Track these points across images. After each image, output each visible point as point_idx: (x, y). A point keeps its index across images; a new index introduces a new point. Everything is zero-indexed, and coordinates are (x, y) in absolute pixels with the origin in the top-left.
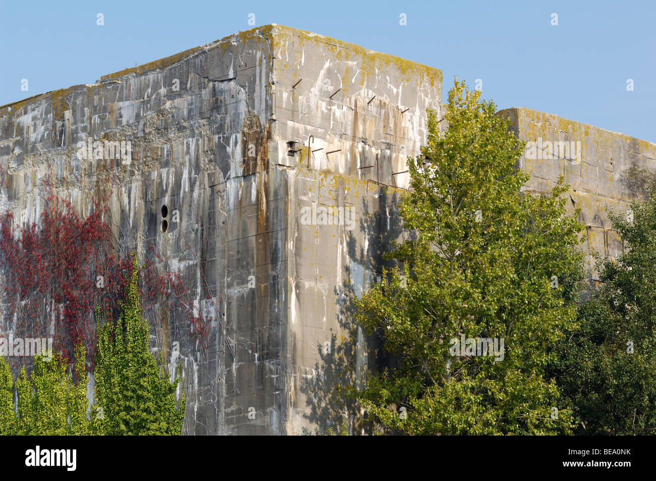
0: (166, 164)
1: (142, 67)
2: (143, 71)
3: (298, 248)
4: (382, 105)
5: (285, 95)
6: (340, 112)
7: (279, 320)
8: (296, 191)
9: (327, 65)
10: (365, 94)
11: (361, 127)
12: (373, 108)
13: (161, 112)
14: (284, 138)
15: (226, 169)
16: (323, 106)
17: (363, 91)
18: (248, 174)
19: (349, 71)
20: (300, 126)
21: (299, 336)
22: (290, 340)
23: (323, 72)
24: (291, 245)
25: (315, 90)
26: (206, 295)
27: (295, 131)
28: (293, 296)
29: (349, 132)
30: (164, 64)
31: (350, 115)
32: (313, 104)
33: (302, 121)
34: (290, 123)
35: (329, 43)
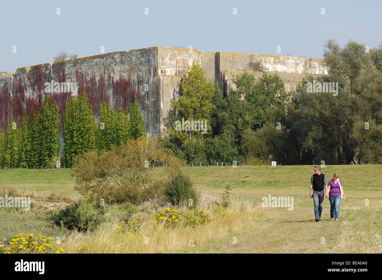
0: (141, 71)
1: (136, 50)
2: (137, 51)
3: (163, 92)
4: (183, 59)
5: (161, 61)
6: (173, 62)
7: (159, 106)
8: (162, 81)
9: (170, 53)
10: (179, 57)
11: (178, 65)
12: (181, 60)
13: (140, 60)
14: (160, 69)
15: (151, 75)
16: (169, 62)
17: (178, 57)
18: (154, 76)
19: (175, 53)
20: (164, 67)
21: (163, 109)
22: (161, 110)
23: (169, 55)
24: (161, 92)
25: (167, 59)
26: (148, 99)
27: (163, 68)
28: (162, 102)
29: (175, 66)
30: (140, 50)
31: (176, 63)
32: (167, 62)
33: (165, 65)
34: (162, 66)
35: (170, 48)
